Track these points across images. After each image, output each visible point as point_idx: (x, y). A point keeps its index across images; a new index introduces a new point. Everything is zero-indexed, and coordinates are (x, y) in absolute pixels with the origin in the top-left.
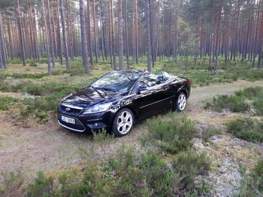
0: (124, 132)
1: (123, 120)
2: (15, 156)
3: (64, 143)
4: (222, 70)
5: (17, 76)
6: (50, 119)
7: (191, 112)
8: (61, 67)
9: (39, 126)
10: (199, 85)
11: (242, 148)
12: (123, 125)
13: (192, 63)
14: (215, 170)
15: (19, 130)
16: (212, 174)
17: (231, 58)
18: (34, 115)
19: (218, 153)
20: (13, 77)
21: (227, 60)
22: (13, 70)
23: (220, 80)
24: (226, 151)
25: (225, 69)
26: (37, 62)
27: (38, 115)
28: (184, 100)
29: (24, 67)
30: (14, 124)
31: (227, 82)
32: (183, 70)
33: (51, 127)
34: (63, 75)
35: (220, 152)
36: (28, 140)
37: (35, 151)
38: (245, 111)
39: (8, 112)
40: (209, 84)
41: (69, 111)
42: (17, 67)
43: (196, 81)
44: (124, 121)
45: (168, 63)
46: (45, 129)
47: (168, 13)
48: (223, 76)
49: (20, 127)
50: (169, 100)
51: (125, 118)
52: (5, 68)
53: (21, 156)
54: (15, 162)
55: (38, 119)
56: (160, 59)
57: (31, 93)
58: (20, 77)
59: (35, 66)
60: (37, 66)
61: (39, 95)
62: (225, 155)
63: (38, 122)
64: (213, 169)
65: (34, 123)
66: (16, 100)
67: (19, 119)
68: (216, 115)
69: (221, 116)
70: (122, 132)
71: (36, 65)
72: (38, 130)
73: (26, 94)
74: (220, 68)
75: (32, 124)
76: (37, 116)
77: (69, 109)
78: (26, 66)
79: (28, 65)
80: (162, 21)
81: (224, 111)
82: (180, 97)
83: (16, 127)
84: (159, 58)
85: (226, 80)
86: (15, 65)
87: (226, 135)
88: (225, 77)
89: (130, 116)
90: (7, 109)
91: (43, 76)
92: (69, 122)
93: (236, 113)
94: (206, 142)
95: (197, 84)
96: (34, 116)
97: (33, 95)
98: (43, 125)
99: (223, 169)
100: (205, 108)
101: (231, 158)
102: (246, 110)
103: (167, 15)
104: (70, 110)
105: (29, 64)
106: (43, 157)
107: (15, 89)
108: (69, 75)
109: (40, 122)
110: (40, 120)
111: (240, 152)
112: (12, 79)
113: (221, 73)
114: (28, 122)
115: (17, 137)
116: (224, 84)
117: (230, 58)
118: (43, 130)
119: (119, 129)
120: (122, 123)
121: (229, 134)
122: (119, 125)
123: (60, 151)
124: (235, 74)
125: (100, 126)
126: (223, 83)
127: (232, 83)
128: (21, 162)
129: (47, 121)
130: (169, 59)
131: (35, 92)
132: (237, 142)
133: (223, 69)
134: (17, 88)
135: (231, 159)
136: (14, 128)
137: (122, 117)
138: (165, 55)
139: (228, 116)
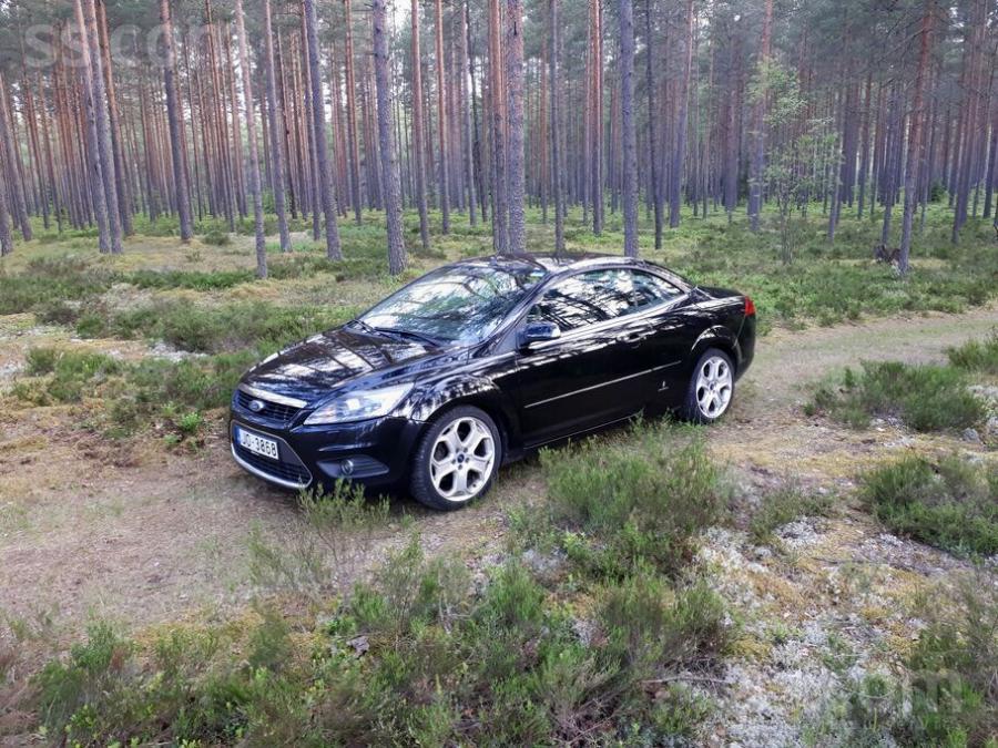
0: (458, 494)
1: (457, 450)
2: (60, 563)
3: (237, 527)
4: (938, 261)
5: (148, 280)
6: (214, 436)
7: (748, 426)
8: (312, 247)
9: (169, 463)
10: (818, 319)
11: (894, 577)
12: (454, 467)
13: (819, 233)
14: (756, 654)
15: (100, 475)
16: (736, 670)
17: (987, 213)
18: (160, 422)
19: (793, 589)
20: (134, 285)
21: (969, 220)
22: (143, 259)
23: (910, 303)
24: (828, 582)
25: (949, 255)
26: (233, 231)
27: (172, 423)
28: (726, 380)
29: (184, 247)
30: (88, 451)
31: (938, 308)
32: (774, 258)
33: (212, 467)
34: (312, 276)
35: (801, 587)
36: (118, 512)
37: (132, 551)
38: (964, 428)
39: (77, 408)
40: (863, 314)
41: (261, 413)
42: (159, 247)
43: (810, 305)
44: (461, 452)
45: (722, 230)
46: (190, 474)
47: (730, 39)
48: (928, 286)
49: (106, 464)
50: (659, 376)
51: (465, 444)
52: (114, 250)
53: (79, 568)
54: (54, 585)
55: (170, 437)
56: (695, 214)
57: (177, 341)
58: (159, 285)
59: (222, 242)
60: (231, 243)
61: (202, 349)
62: (819, 598)
63: (169, 449)
64: (748, 651)
65: (153, 453)
66: (114, 368)
67: (107, 434)
68: (842, 440)
69: (858, 445)
70: (449, 496)
71: (227, 238)
72: (164, 476)
73: (161, 345)
74: (928, 254)
75: (147, 455)
76: (170, 425)
77: (261, 405)
78: (189, 243)
79: (196, 240)
80: (705, 70)
81: (877, 426)
82: (707, 368)
83: (92, 461)
84: (692, 211)
85: (935, 300)
86: (155, 238)
87: (849, 522)
88: (936, 288)
89: (486, 434)
90: (78, 399)
91: (237, 282)
92: (261, 452)
93: (923, 435)
94: (758, 545)
95: (811, 314)
96: (158, 427)
97: (180, 350)
98: (185, 460)
99: (792, 652)
100: (809, 412)
101: (840, 613)
102: (970, 425)
103: (726, 46)
104: (263, 410)
105: (202, 236)
106: (152, 573)
107: (127, 328)
108: (332, 277)
109: (175, 449)
110: (178, 441)
111: (881, 590)
112: (130, 288)
113: (923, 274)
114: (136, 446)
115: (88, 500)
116: (925, 315)
117: (981, 213)
118: (181, 477)
119: (436, 483)
120: (453, 462)
121: (866, 518)
122: (438, 469)
123: (216, 556)
124: (984, 276)
125: (364, 471)
126: (920, 313)
127: (961, 312)
128: (74, 587)
129: (201, 444)
130: (730, 217)
131: (190, 338)
132: (887, 550)
133: (942, 255)
134: (135, 323)
135: (841, 617)
136: (84, 465)
137: (450, 438)
138: (720, 199)
139: (886, 445)
